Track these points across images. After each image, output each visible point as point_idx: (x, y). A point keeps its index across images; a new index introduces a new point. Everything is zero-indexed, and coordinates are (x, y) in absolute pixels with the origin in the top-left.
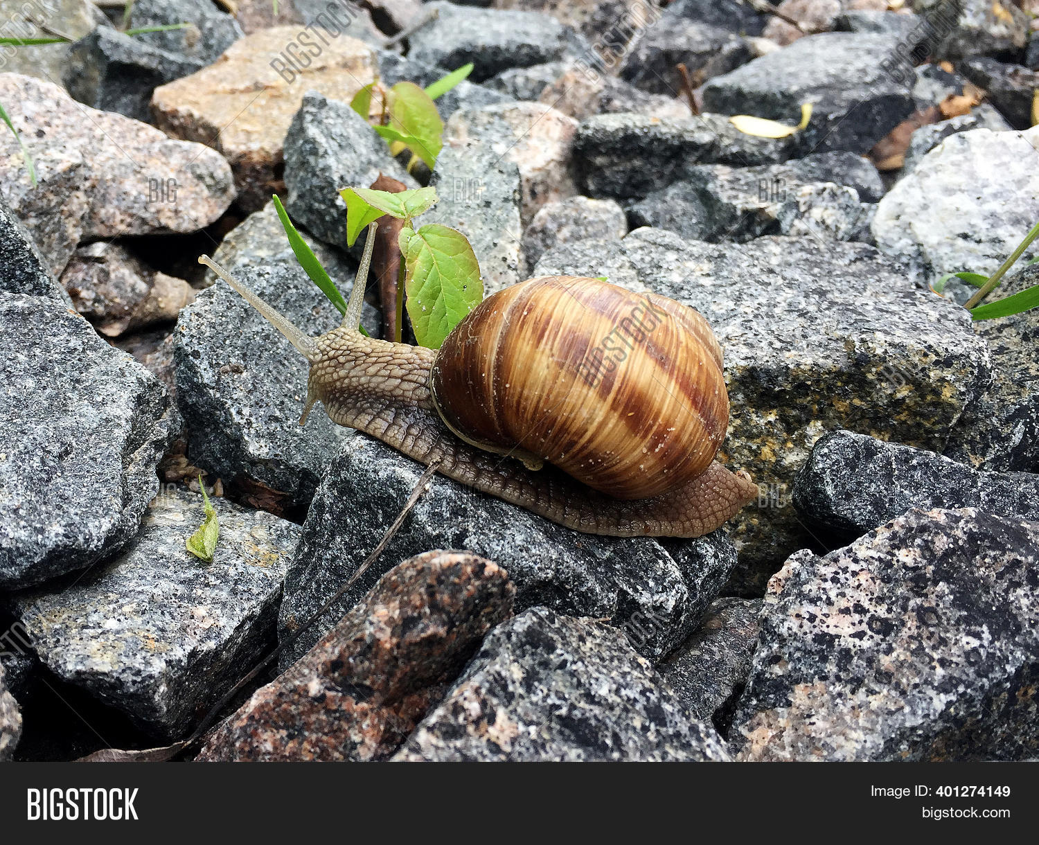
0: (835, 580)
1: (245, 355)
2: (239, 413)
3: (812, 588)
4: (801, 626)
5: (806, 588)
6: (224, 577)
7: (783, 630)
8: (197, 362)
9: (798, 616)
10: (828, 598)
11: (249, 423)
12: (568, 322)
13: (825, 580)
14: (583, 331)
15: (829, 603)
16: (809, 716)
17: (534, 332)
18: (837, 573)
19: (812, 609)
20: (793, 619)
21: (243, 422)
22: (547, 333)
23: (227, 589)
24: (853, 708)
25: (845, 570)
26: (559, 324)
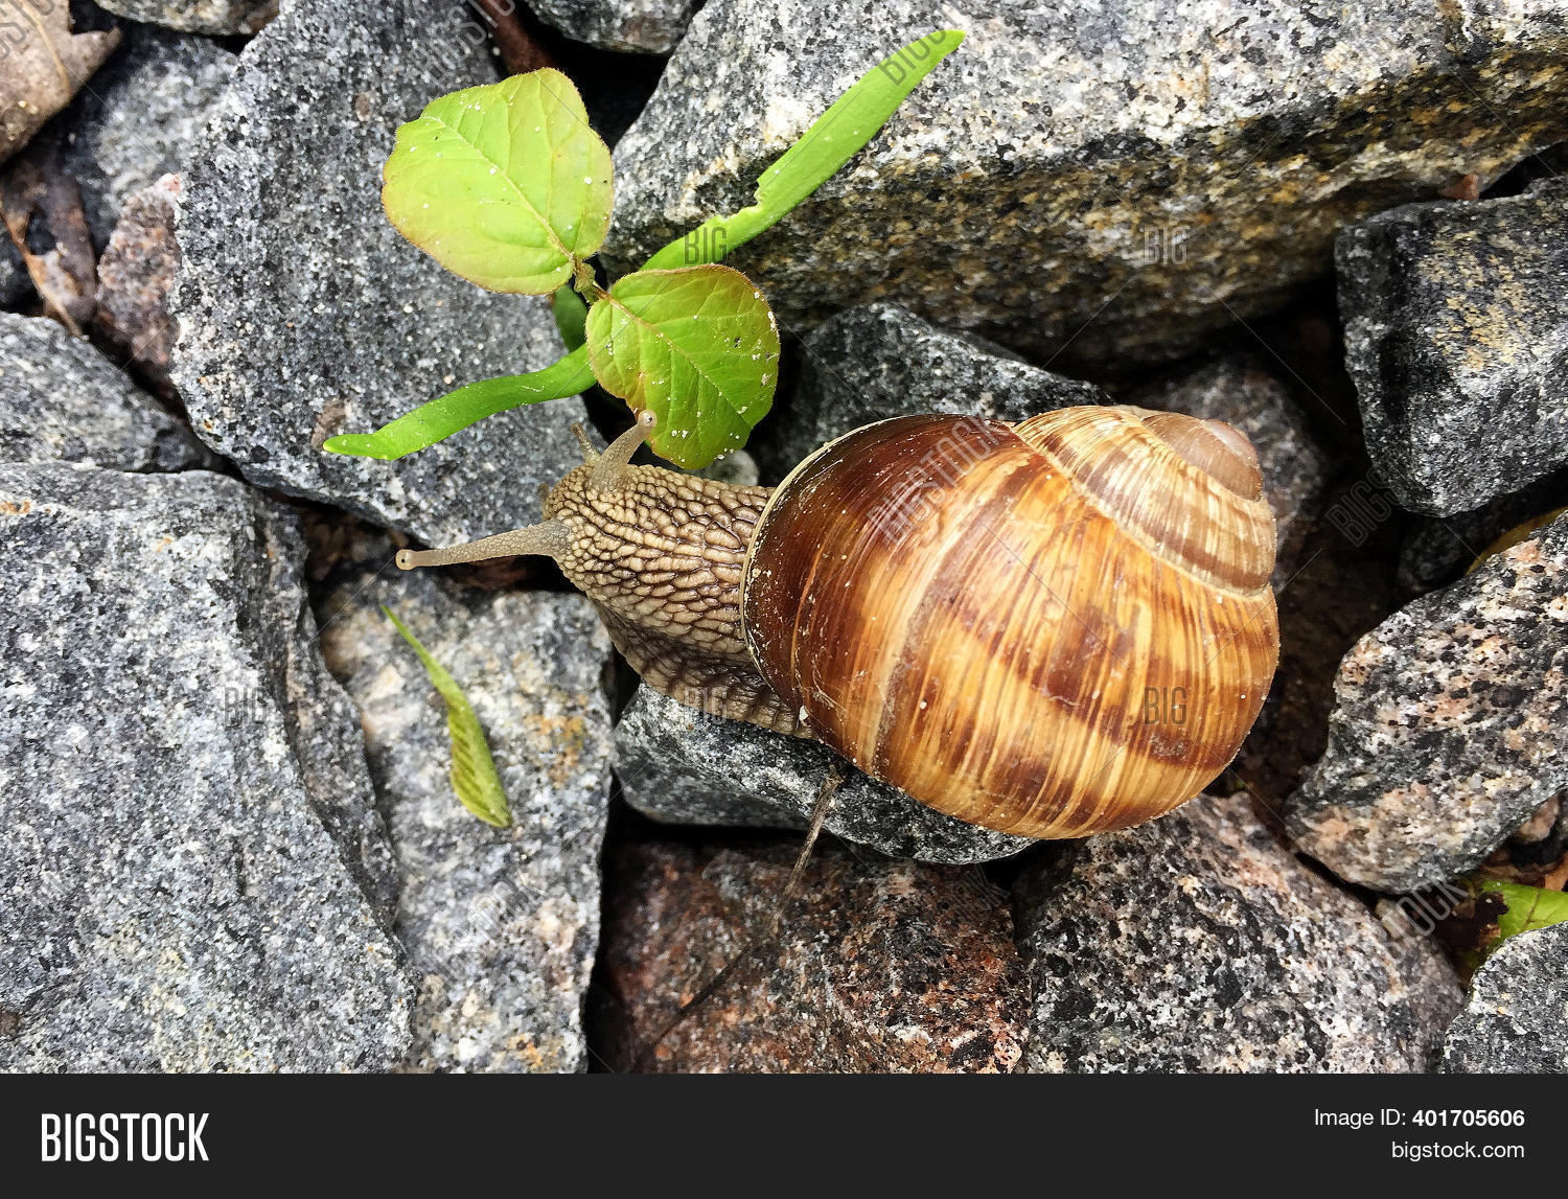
0: (1447, 657)
1: (326, 372)
2: (389, 502)
3: (1411, 674)
4: (1397, 736)
5: (1403, 677)
6: (542, 835)
7: (1372, 747)
8: (271, 466)
9: (1392, 723)
10: (1437, 684)
11: (414, 509)
12: (1007, 736)
13: (1431, 660)
14: (1035, 751)
15: (1438, 689)
16: (1404, 825)
17: (943, 745)
18: (1451, 647)
19: (1414, 709)
20: (1385, 728)
21: (402, 515)
22: (968, 755)
23: (556, 850)
24: (1463, 799)
25: (1463, 641)
26: (990, 742)
